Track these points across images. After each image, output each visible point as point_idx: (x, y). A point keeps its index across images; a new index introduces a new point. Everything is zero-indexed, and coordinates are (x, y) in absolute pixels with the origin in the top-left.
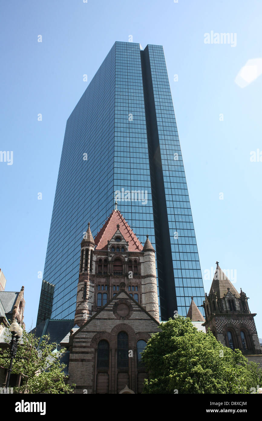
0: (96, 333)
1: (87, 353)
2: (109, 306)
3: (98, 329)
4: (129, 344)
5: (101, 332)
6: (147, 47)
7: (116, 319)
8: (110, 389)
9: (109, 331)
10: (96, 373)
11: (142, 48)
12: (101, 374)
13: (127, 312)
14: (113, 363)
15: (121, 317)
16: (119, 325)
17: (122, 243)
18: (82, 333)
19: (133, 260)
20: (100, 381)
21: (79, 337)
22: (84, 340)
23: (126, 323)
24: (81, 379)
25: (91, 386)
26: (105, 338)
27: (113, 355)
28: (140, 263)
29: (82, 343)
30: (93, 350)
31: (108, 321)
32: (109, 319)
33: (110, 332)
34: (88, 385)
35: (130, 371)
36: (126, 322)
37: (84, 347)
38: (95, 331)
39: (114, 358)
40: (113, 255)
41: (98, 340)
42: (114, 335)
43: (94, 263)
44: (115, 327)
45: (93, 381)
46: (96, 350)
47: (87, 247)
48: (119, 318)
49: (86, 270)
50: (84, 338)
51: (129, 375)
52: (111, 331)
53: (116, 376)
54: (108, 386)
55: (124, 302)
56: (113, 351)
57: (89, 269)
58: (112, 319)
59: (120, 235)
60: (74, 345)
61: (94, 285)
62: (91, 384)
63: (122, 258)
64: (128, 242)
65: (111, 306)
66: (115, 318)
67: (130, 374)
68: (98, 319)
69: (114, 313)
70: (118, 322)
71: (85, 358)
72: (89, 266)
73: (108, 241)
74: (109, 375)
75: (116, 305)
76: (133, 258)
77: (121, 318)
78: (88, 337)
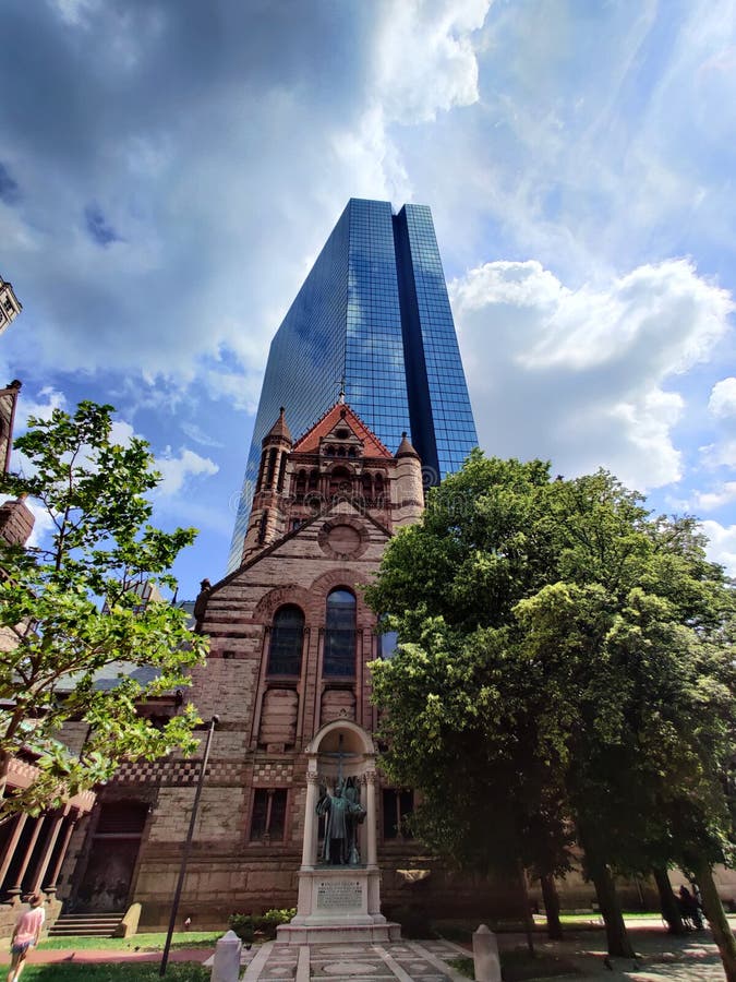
0: (270, 589)
1: (243, 636)
2: (309, 528)
3: (276, 580)
4: (359, 616)
5: (284, 587)
6: (404, 209)
7: (325, 558)
8: (299, 734)
9: (307, 585)
10: (262, 690)
11: (397, 210)
12: (276, 691)
13: (354, 545)
14: (312, 664)
15: (337, 554)
16: (334, 571)
17: (350, 440)
18: (233, 588)
19: (374, 475)
20: (271, 709)
21: (224, 596)
22: (235, 604)
23: (350, 568)
24: (219, 702)
25: (244, 725)
26: (294, 601)
27: (312, 643)
28: (388, 481)
29: (230, 612)
30: (259, 628)
31: (304, 561)
32: (308, 557)
33: (307, 588)
34: (235, 720)
35: (359, 685)
36: (350, 565)
37: (236, 621)
38: (268, 583)
39: (315, 650)
40: (329, 463)
41: (275, 607)
42: (320, 594)
43: (288, 478)
44: (321, 577)
45: (252, 709)
46: (267, 629)
47: (274, 446)
48: (332, 556)
49: (269, 487)
50: (237, 600)
51: (355, 697)
52: (310, 584)
53: (319, 698)
54: (295, 725)
55: (347, 521)
56: (314, 634)
57: (275, 486)
58: (315, 558)
59: (348, 428)
60: (207, 615)
61: (285, 518)
62: (245, 716)
63: (350, 469)
64: (363, 440)
65: (315, 529)
66: (323, 555)
67: (358, 693)
68: (278, 556)
69: (321, 545)
70: (330, 565)
71: (233, 649)
72: (276, 480)
73: (321, 438)
74: (298, 696)
75: (328, 528)
76: (373, 470)
77: (340, 557)
78: (250, 596)
